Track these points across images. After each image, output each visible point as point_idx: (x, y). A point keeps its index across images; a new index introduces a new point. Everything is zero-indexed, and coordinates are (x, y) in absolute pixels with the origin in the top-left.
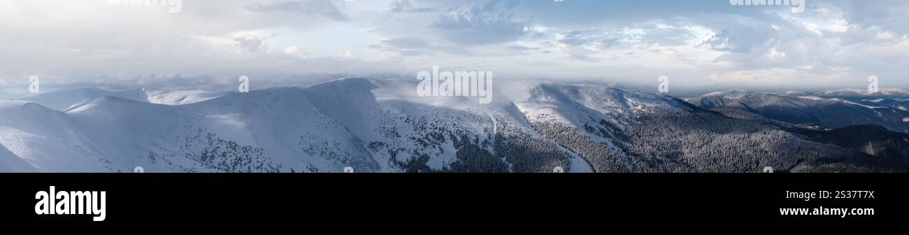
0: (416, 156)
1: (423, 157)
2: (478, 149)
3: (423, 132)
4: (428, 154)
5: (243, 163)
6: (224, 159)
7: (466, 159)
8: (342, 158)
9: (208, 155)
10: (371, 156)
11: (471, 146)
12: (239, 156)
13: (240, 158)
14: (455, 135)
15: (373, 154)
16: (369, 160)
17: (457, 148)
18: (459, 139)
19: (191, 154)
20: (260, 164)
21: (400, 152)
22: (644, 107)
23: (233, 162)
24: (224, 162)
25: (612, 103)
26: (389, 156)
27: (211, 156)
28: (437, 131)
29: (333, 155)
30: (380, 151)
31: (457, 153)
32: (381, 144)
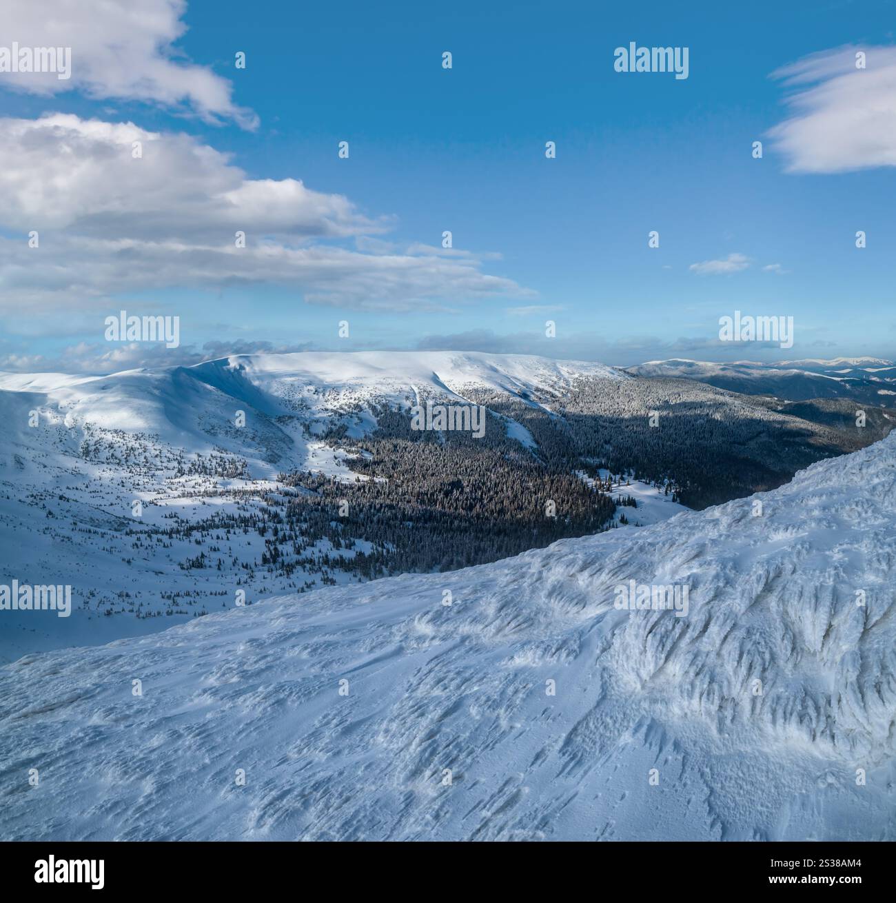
0: (333, 427)
1: (341, 427)
2: (402, 417)
3: (335, 403)
4: (346, 424)
5: (136, 453)
6: (112, 451)
7: (389, 427)
8: (250, 435)
9: (90, 449)
10: (281, 430)
11: (392, 414)
12: (130, 445)
13: (132, 448)
14: (374, 404)
15: (283, 428)
16: (280, 434)
17: (377, 416)
18: (379, 407)
19: (68, 450)
20: (158, 452)
21: (314, 424)
22: (581, 376)
23: (124, 453)
24: (113, 455)
25: (545, 371)
26: (302, 428)
27: (95, 450)
28: (352, 401)
29: (239, 433)
30: (291, 425)
31: (378, 421)
32: (291, 417)
